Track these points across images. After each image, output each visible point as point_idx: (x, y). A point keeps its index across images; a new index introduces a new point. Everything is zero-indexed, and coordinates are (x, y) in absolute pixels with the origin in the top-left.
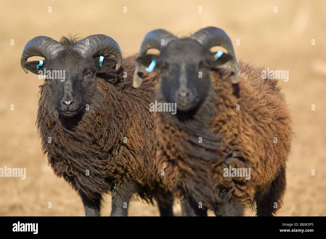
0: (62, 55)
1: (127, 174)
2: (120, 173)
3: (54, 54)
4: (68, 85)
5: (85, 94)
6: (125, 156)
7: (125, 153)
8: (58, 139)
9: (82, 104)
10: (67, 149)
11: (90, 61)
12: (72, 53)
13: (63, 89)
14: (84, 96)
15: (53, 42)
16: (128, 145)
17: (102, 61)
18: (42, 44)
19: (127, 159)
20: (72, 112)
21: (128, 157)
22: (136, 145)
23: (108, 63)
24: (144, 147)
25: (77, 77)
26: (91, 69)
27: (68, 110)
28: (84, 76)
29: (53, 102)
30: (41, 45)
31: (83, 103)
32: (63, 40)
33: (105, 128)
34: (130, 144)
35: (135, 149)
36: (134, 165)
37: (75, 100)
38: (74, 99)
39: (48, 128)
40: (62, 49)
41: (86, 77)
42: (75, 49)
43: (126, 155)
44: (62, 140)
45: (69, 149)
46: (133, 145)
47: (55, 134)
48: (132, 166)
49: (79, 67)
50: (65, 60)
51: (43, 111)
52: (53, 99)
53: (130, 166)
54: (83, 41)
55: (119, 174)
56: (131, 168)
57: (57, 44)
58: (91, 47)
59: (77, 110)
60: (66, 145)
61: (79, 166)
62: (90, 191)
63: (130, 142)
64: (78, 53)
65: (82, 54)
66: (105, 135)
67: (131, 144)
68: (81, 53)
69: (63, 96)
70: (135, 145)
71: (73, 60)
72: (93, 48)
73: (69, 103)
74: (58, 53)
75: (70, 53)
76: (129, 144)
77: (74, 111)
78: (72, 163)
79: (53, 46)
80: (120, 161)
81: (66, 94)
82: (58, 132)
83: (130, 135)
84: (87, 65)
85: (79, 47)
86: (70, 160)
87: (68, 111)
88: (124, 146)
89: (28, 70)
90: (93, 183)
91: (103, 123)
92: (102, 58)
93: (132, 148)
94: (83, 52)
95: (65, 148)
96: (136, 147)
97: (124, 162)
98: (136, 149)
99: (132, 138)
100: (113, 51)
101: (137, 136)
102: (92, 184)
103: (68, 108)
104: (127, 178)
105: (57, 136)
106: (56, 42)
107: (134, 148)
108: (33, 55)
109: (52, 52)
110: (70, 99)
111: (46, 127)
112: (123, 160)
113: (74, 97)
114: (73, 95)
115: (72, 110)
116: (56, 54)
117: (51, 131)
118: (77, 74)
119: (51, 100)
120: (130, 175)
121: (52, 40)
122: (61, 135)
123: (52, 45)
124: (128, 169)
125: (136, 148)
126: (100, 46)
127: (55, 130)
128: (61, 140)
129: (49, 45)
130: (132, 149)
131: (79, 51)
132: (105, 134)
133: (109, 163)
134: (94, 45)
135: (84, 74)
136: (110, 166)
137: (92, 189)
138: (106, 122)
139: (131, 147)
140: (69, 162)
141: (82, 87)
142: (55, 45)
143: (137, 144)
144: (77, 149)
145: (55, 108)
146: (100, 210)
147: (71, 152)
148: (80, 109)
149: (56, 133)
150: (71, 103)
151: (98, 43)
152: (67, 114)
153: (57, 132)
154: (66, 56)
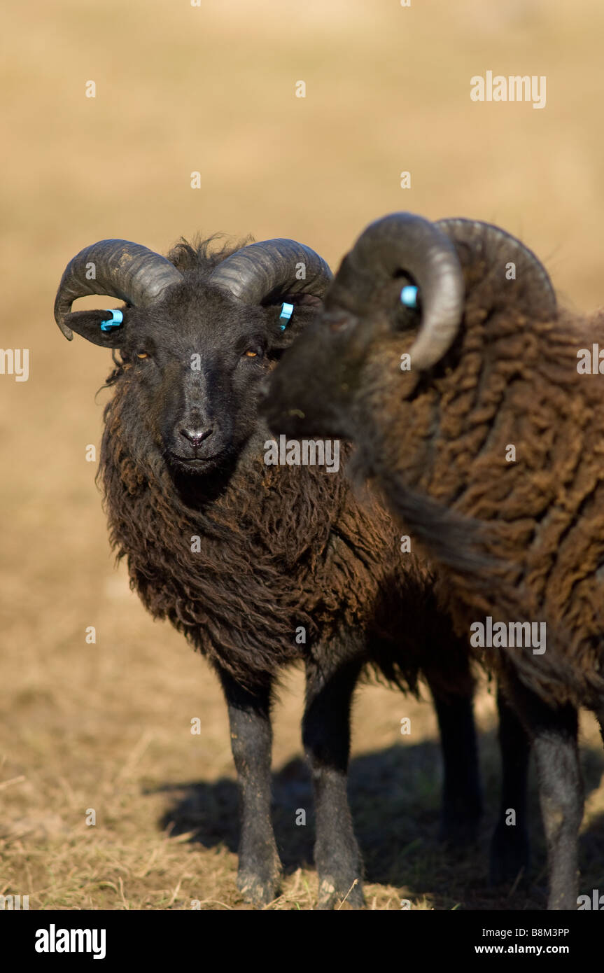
0: (179, 297)
1: (347, 613)
2: (331, 609)
3: (155, 294)
4: (197, 384)
5: (239, 408)
6: (339, 566)
7: (342, 558)
8: (154, 527)
9: (233, 437)
10: (181, 557)
11: (256, 315)
12: (206, 293)
13: (182, 396)
14: (237, 416)
15: (150, 259)
16: (351, 535)
17: (289, 317)
18: (121, 263)
19: (345, 575)
20: (207, 460)
21: (349, 570)
22: (375, 535)
23: (305, 323)
24: (395, 538)
25: (220, 361)
26: (257, 336)
27: (196, 456)
28: (237, 358)
29: (148, 427)
30: (119, 267)
31: (236, 434)
32: (178, 250)
33: (288, 502)
34: (356, 533)
35: (370, 547)
36: (364, 591)
37: (216, 428)
38: (212, 425)
39: (126, 493)
40: (177, 279)
41: (243, 360)
42: (215, 280)
43: (344, 564)
44: (166, 531)
45: (186, 558)
46: (365, 536)
47: (146, 512)
48: (359, 594)
49: (224, 331)
50: (186, 311)
51: (113, 446)
52: (149, 418)
53: (353, 592)
54: (237, 260)
55: (327, 611)
56: (357, 597)
57: (162, 266)
58: (260, 276)
59: (218, 456)
60: (177, 545)
61: (213, 602)
62: (245, 666)
63: (357, 526)
64: (223, 293)
65: (234, 297)
66: (288, 520)
67: (359, 533)
68: (232, 294)
69: (179, 417)
70: (372, 535)
71: (209, 312)
72: (264, 281)
73: (200, 435)
74: (165, 293)
75: (200, 292)
76: (352, 531)
77: (211, 459)
78: (195, 593)
79: (152, 270)
80: (327, 578)
81: (192, 410)
82: (155, 508)
83: (357, 507)
84: (248, 329)
85: (226, 275)
86: (189, 584)
87: (196, 458)
88: (338, 537)
89: (74, 333)
90: (253, 645)
91: (284, 488)
92: (288, 309)
93: (363, 543)
94: (237, 290)
95: (175, 554)
96: (374, 540)
97: (337, 583)
98: (373, 546)
99: (361, 515)
100: (316, 286)
101: (376, 508)
102: (253, 648)
103: (196, 448)
104: (345, 623)
105: (152, 520)
106: (158, 260)
107: (368, 544)
108: (92, 292)
109: (149, 286)
110: (202, 425)
111: (122, 491)
112: (334, 577)
113: (212, 419)
114: (211, 414)
115: (207, 454)
116: (159, 294)
117: (136, 506)
118: (218, 351)
119: (142, 421)
120: (354, 615)
121: (149, 255)
122: (165, 519)
123: (152, 267)
124: (349, 599)
125: (373, 543)
126: (282, 272)
127: (146, 504)
128: (162, 532)
129: (140, 268)
130: (363, 546)
131: (226, 288)
132: (290, 517)
133: (302, 587)
134: (266, 271)
135: (238, 353)
136: (305, 593)
137: (252, 661)
138: (292, 484)
139: (359, 540)
140: (187, 590)
141: (232, 391)
142: (159, 268)
143: (376, 531)
144: (208, 558)
145: (152, 443)
146: (271, 708)
147: (190, 566)
148: (228, 452)
149: (149, 513)
150: (204, 437)
151: (278, 266)
152: (193, 465)
153: (153, 510)
154: (189, 300)
